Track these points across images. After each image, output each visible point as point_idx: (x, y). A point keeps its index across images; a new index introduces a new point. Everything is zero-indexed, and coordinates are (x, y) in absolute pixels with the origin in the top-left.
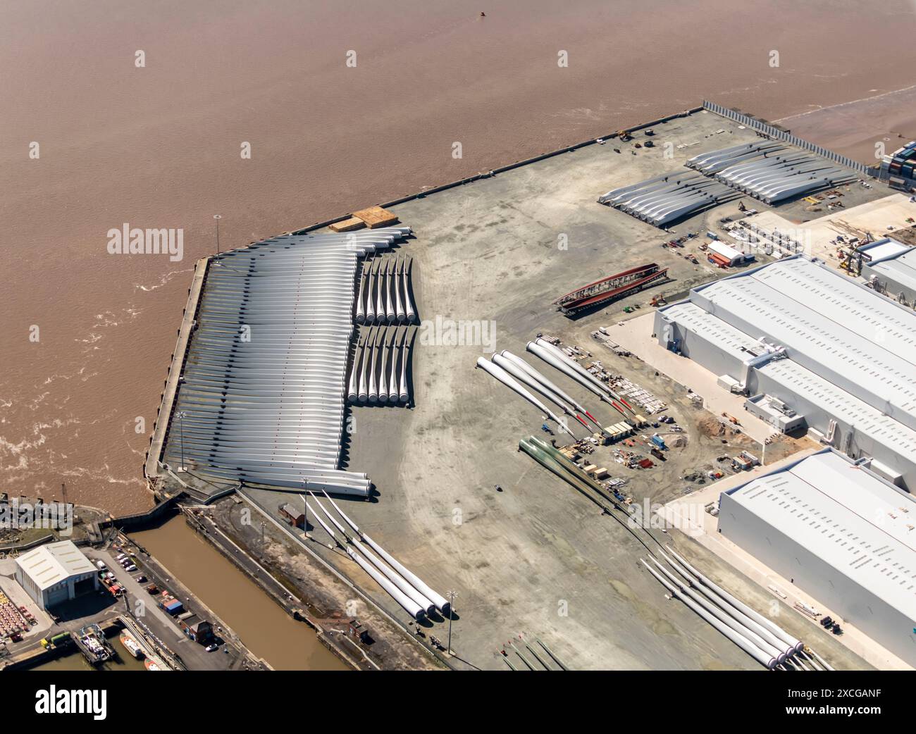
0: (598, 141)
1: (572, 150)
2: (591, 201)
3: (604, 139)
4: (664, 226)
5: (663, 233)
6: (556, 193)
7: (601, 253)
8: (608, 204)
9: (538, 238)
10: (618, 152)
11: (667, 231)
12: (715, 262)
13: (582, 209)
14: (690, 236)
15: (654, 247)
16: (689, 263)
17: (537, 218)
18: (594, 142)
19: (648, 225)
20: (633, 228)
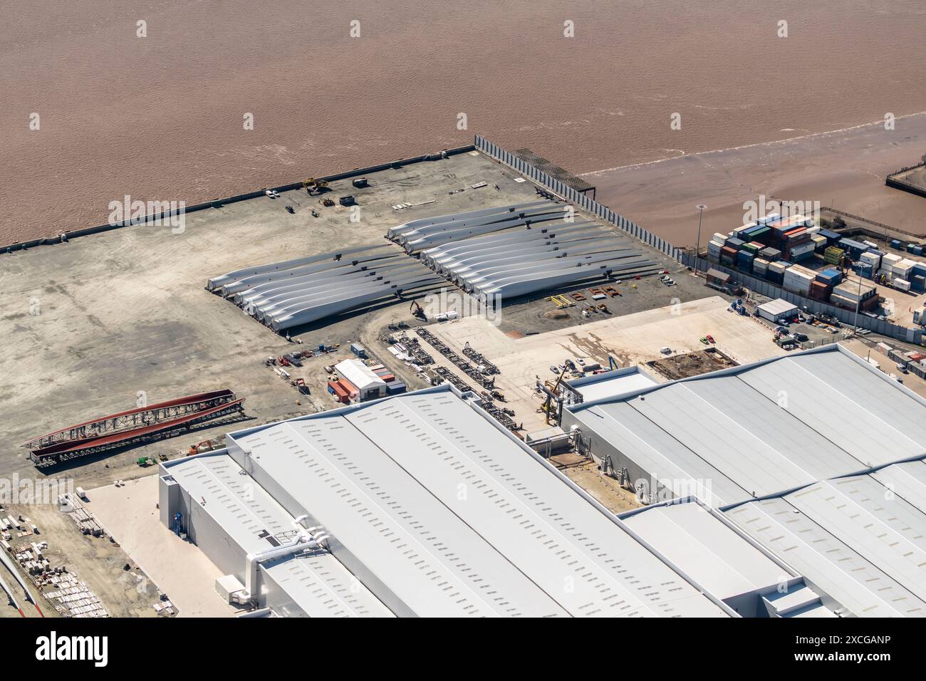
0: (269, 192)
1: (218, 205)
2: (196, 287)
3: (281, 190)
4: (289, 331)
5: (282, 342)
6: (148, 272)
7: (161, 369)
8: (219, 293)
9: (73, 339)
10: (291, 211)
11: (290, 340)
12: (334, 392)
13: (175, 299)
14: (322, 349)
15: (252, 365)
16: (295, 392)
17: (92, 310)
18: (262, 194)
19: (265, 329)
20: (237, 333)
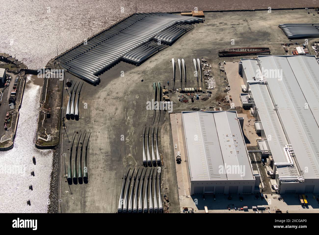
0: (306, 8)
1: (293, 9)
2: (276, 26)
4: (291, 38)
5: (289, 40)
6: (268, 21)
7: (258, 41)
8: (280, 28)
9: (243, 31)
10: (309, 13)
11: (290, 40)
12: (293, 53)
13: (270, 27)
14: (296, 44)
15: (279, 44)
16: (284, 51)
17: (250, 26)
19: (286, 37)
20: (279, 37)
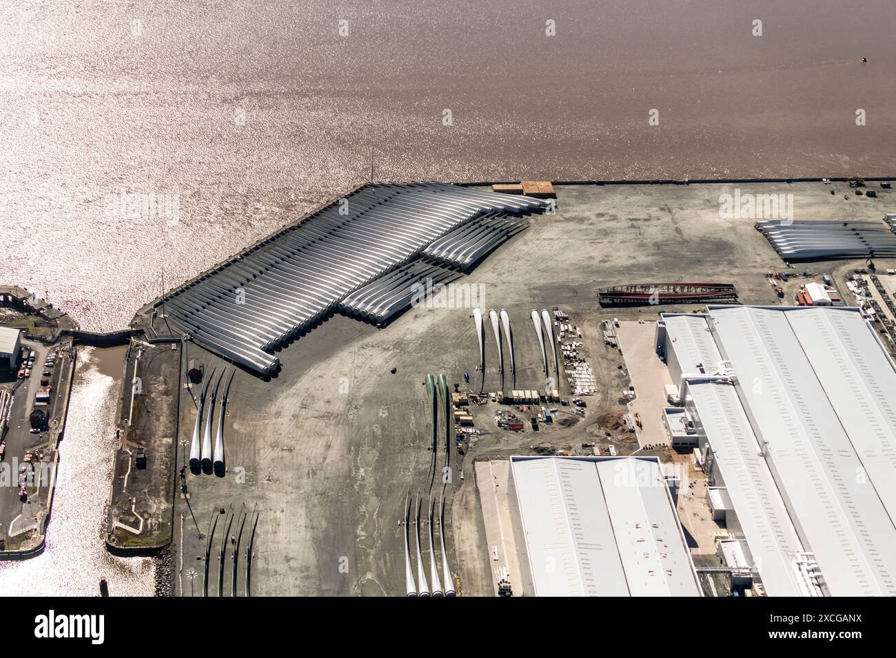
0: (824, 180)
1: (789, 181)
2: (749, 224)
3: (832, 180)
4: (790, 260)
5: (784, 265)
7: (702, 265)
8: (760, 230)
9: (660, 238)
10: (833, 193)
11: (788, 265)
12: (798, 300)
13: (733, 229)
14: (805, 274)
15: (757, 274)
16: (775, 295)
17: (680, 225)
18: (820, 180)
19: (777, 256)
20: (759, 255)
